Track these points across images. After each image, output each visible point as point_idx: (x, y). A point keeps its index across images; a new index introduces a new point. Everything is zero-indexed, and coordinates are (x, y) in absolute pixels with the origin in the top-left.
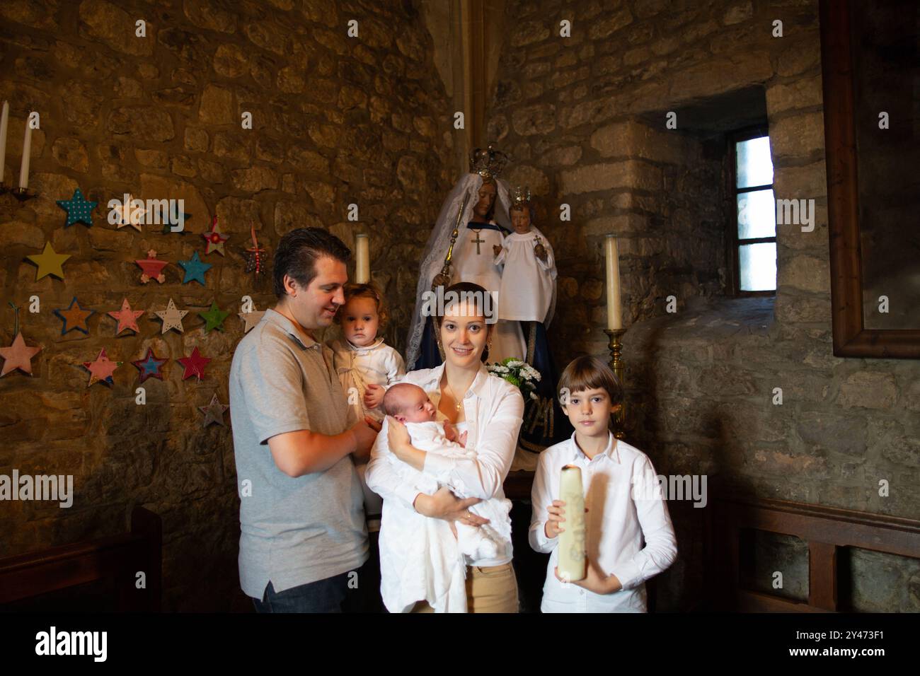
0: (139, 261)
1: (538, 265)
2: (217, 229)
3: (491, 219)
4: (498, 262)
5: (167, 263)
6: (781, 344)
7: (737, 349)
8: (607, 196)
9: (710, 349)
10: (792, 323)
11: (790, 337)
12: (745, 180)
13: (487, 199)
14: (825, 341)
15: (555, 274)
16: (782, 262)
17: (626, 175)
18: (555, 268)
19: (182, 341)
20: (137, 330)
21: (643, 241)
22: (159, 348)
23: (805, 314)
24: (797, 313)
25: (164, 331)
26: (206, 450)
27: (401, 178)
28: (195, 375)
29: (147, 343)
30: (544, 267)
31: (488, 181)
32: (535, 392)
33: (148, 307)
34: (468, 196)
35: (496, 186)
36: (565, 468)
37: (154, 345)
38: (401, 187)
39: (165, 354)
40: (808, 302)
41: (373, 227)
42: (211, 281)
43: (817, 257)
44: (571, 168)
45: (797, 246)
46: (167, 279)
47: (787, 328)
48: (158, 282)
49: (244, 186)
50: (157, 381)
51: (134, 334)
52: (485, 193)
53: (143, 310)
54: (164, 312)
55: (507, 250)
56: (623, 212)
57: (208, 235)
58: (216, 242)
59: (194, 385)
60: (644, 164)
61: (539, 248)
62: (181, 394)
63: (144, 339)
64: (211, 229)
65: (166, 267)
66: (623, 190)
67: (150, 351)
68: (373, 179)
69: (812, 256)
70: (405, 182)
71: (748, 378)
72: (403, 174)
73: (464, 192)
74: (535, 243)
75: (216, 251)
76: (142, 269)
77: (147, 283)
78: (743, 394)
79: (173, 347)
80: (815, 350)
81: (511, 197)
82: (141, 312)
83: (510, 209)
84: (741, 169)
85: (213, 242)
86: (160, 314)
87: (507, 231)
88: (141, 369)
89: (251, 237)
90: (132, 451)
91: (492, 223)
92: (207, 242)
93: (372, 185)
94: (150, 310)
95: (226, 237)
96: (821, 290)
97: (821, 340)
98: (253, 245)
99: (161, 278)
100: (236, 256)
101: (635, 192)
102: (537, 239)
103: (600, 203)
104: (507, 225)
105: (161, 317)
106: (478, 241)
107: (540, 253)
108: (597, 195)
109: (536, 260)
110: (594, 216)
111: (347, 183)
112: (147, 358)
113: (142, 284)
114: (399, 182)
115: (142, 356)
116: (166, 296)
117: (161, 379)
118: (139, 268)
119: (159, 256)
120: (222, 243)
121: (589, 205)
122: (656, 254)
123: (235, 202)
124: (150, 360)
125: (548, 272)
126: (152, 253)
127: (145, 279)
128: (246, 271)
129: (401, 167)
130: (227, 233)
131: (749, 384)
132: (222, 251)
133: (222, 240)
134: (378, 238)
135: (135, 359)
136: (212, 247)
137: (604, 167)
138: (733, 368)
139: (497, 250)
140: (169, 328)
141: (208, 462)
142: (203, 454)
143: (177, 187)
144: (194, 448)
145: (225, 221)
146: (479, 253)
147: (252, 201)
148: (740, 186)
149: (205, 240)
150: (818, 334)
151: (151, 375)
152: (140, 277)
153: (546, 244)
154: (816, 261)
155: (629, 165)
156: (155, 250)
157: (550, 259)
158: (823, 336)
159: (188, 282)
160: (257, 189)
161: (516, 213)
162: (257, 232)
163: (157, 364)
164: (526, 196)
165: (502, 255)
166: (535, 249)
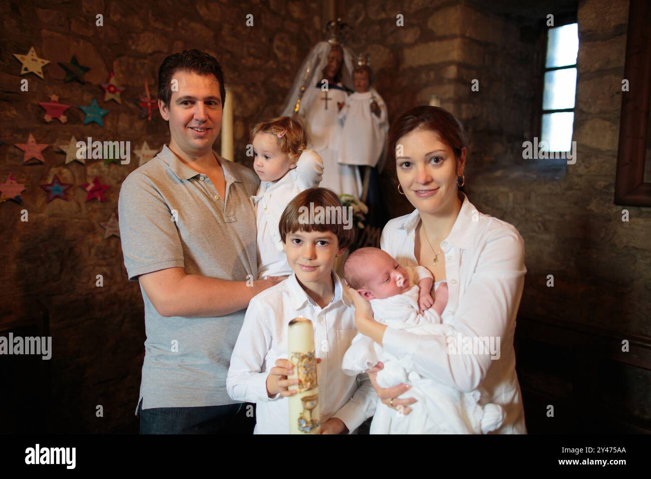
0: (41, 104)
1: (373, 120)
2: (113, 81)
3: (339, 81)
4: (341, 116)
5: (68, 106)
6: (570, 193)
7: (533, 195)
8: (438, 68)
9: (511, 195)
10: (580, 176)
11: (577, 187)
12: (552, 61)
13: (334, 64)
14: (607, 191)
15: (387, 128)
16: (577, 126)
17: (454, 51)
18: (387, 123)
19: (85, 171)
20: (43, 160)
21: (464, 106)
22: (65, 175)
23: (592, 168)
24: (586, 167)
25: (67, 161)
26: (107, 256)
27: (277, 52)
28: (96, 198)
29: (54, 171)
30: (378, 121)
31: (336, 48)
32: (363, 222)
33: (53, 141)
34: (318, 61)
35: (342, 53)
36: (292, 323)
37: (60, 173)
38: (275, 58)
39: (70, 180)
40: (597, 158)
41: (252, 89)
42: (109, 124)
43: (609, 120)
44: (411, 46)
45: (592, 110)
46: (69, 121)
47: (576, 180)
48: (60, 122)
49: (138, 48)
50: (62, 202)
51: (41, 163)
52: (333, 58)
53: (47, 143)
54: (66, 146)
55: (349, 106)
56: (450, 81)
57: (105, 86)
58: (113, 92)
59: (96, 206)
60: (469, 43)
61: (374, 105)
62: (84, 211)
63: (50, 168)
64: (108, 81)
65: (68, 110)
66: (450, 63)
67: (56, 178)
68: (252, 50)
69: (605, 119)
70: (280, 54)
71: (540, 219)
72: (278, 48)
73: (315, 57)
74: (371, 101)
75: (113, 100)
76: (45, 111)
77: (51, 122)
78: (534, 231)
79: (77, 175)
80: (598, 199)
81: (354, 62)
82: (45, 146)
83: (353, 72)
84: (550, 52)
85: (110, 92)
86: (64, 148)
87: (349, 91)
88: (48, 192)
89: (144, 90)
90: (43, 255)
91: (340, 85)
92: (104, 92)
93: (251, 55)
94: (55, 145)
95: (122, 89)
96: (609, 148)
97: (604, 190)
98: (146, 96)
99: (63, 119)
100: (131, 105)
101: (460, 65)
102: (373, 97)
103: (432, 74)
104: (349, 86)
105: (64, 150)
106: (326, 99)
107: (375, 109)
108: (429, 68)
109: (371, 115)
110: (426, 85)
111: (229, 52)
112: (53, 182)
113: (46, 123)
114: (275, 55)
115: (50, 181)
116: (69, 134)
117: (66, 200)
118: (43, 110)
119: (61, 100)
120: (118, 94)
121: (423, 76)
122: (474, 118)
123: (131, 61)
124: (56, 185)
125: (381, 125)
126: (54, 98)
127: (48, 118)
128: (140, 118)
129: (276, 42)
130: (123, 85)
131: (539, 224)
132: (118, 100)
133: (119, 91)
134: (255, 98)
135: (43, 183)
136: (109, 96)
137: (437, 44)
138: (528, 211)
139: (341, 106)
140: (71, 160)
141: (108, 265)
142: (104, 259)
143: (75, 43)
144: (96, 255)
145: (121, 76)
146: (326, 108)
147: (146, 61)
148: (548, 66)
149: (103, 91)
150: (603, 186)
151: (57, 197)
152: (44, 116)
153: (381, 102)
154: (608, 123)
155: (457, 42)
156: (57, 95)
157: (384, 114)
158: (606, 187)
159: (88, 124)
160: (150, 51)
161: (358, 75)
162: (150, 87)
163: (62, 188)
164: (366, 62)
165: (344, 110)
166: (371, 106)
